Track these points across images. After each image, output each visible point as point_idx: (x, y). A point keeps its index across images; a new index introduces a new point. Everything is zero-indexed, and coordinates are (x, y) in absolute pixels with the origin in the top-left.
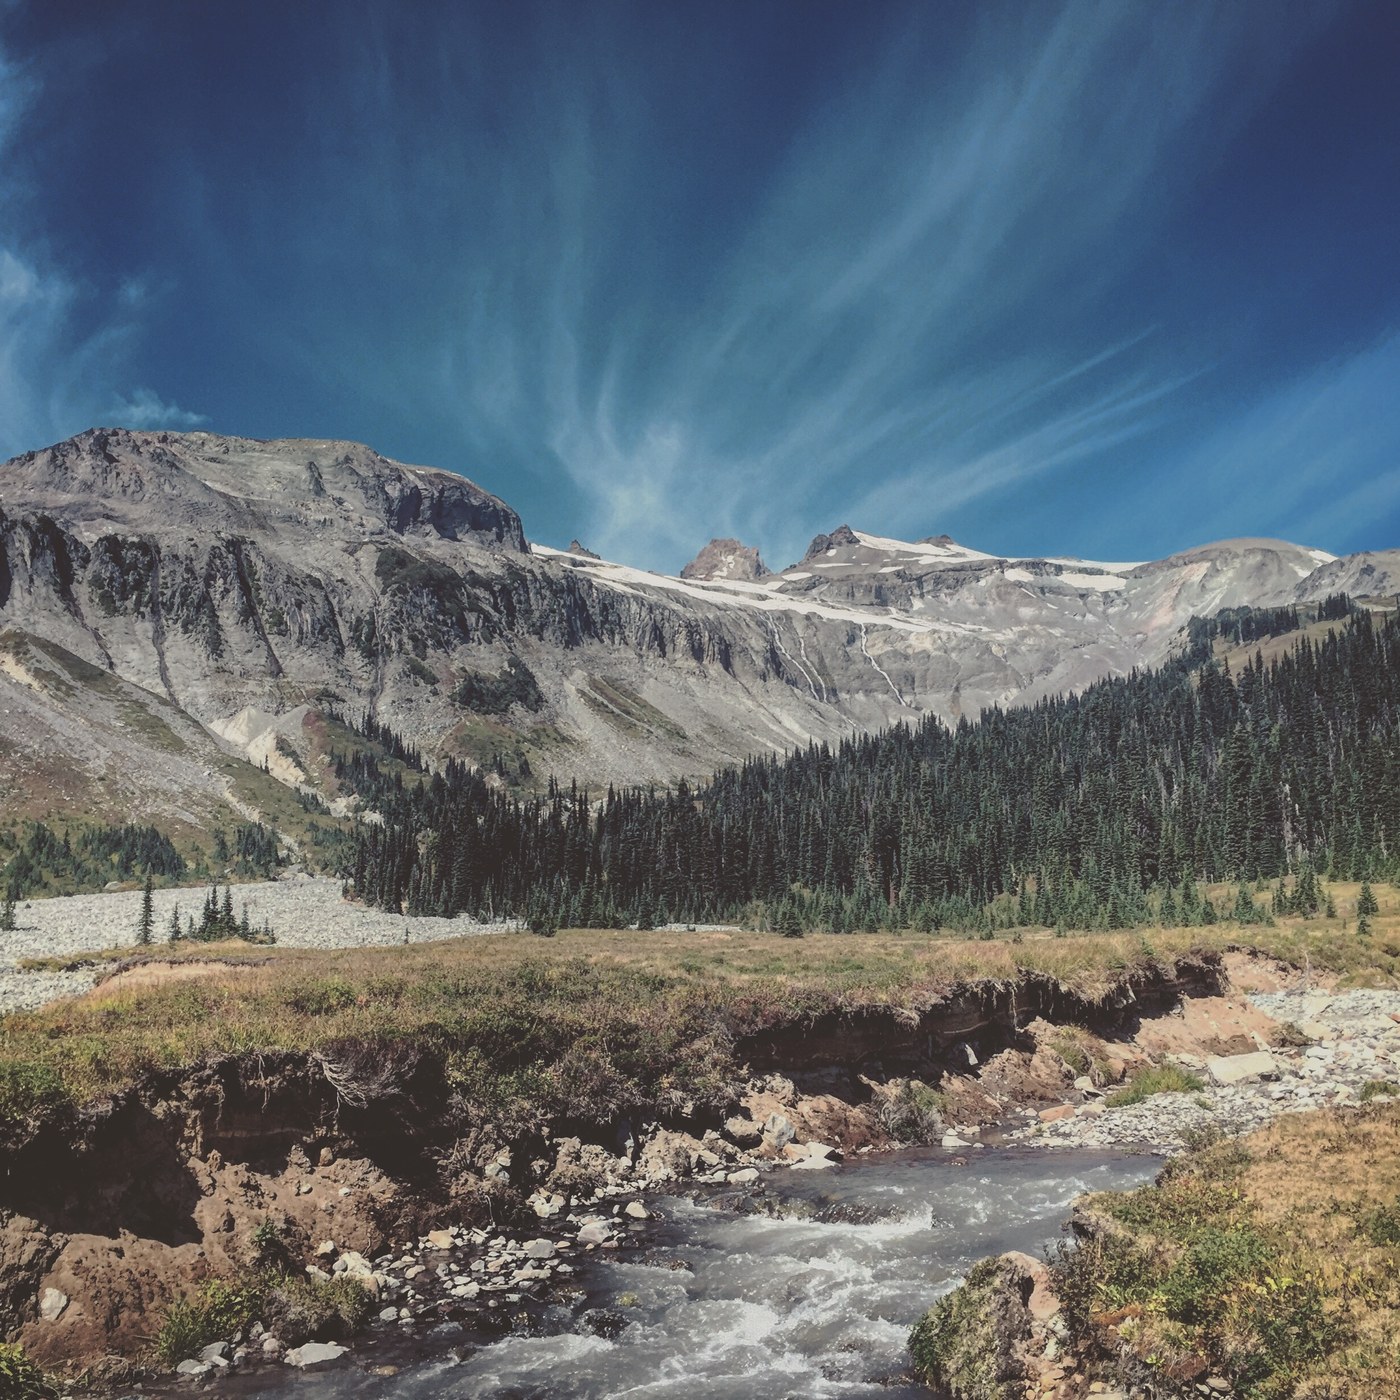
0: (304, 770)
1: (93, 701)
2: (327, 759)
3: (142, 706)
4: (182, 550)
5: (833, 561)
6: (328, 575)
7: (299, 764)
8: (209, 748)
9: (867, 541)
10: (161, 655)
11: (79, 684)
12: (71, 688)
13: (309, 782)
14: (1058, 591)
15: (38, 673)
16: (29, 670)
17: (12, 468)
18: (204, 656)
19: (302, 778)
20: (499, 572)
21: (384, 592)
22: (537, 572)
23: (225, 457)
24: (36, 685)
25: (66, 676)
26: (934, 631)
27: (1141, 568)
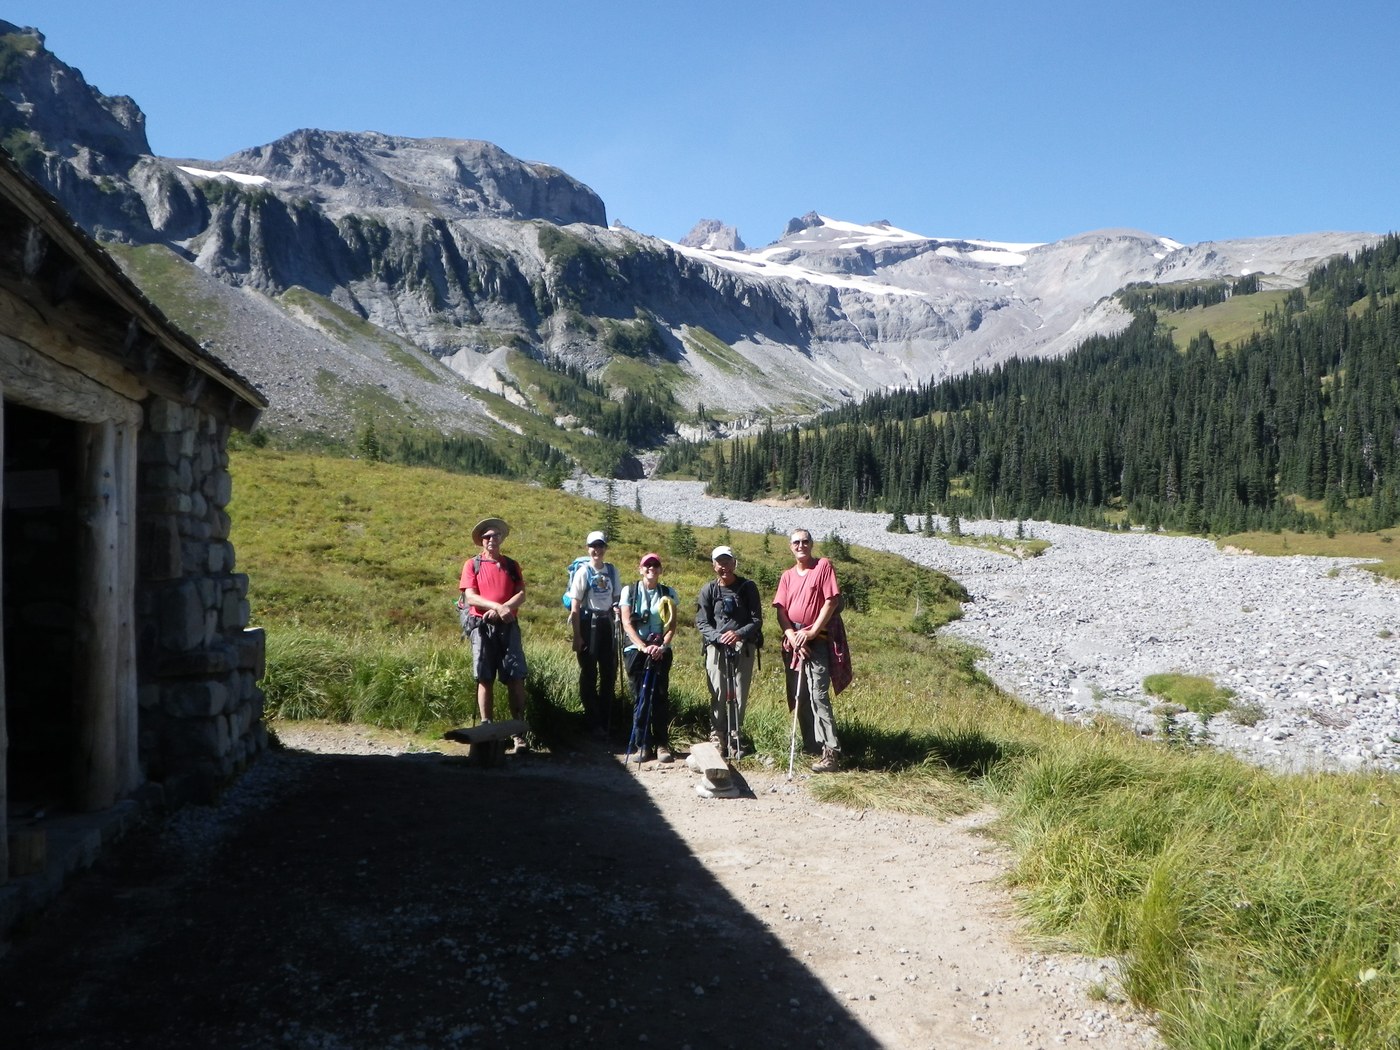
0: (523, 395)
1: (364, 342)
2: (537, 388)
3: (398, 347)
4: (403, 226)
5: (804, 239)
6: (504, 246)
7: (519, 392)
8: (453, 379)
9: (829, 223)
10: (397, 306)
11: (351, 329)
12: (347, 332)
13: (529, 404)
14: (975, 265)
15: (322, 321)
16: (315, 318)
17: (243, 159)
18: (427, 309)
19: (524, 402)
20: (619, 246)
21: (547, 261)
22: (647, 246)
23: (390, 152)
24: (323, 329)
25: (341, 323)
26: (890, 294)
27: (1037, 248)
